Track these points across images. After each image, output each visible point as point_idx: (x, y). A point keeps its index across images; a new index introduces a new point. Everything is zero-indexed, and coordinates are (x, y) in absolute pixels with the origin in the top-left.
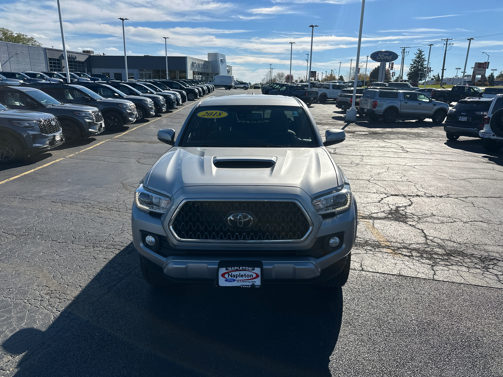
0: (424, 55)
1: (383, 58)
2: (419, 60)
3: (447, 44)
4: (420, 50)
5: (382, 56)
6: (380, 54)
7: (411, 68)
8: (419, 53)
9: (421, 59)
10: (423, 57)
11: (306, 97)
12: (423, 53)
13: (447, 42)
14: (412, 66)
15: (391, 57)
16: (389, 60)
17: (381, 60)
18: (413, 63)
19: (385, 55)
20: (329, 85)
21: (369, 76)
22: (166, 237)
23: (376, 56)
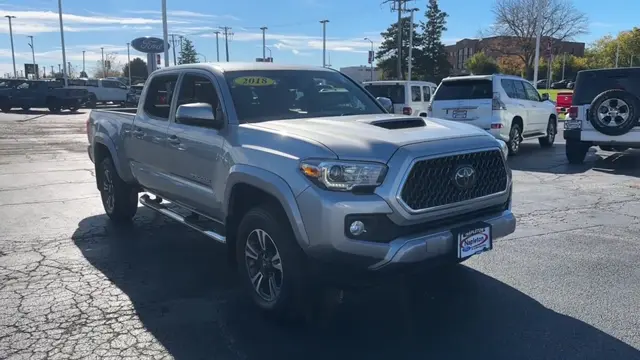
0: (193, 46)
1: (149, 47)
3: (226, 34)
5: (148, 45)
6: (144, 42)
8: (185, 43)
11: (70, 98)
12: (192, 44)
13: (226, 31)
15: (160, 47)
16: (159, 50)
17: (149, 50)
19: (152, 44)
20: (97, 81)
21: (122, 72)
22: (390, 214)
23: (139, 44)
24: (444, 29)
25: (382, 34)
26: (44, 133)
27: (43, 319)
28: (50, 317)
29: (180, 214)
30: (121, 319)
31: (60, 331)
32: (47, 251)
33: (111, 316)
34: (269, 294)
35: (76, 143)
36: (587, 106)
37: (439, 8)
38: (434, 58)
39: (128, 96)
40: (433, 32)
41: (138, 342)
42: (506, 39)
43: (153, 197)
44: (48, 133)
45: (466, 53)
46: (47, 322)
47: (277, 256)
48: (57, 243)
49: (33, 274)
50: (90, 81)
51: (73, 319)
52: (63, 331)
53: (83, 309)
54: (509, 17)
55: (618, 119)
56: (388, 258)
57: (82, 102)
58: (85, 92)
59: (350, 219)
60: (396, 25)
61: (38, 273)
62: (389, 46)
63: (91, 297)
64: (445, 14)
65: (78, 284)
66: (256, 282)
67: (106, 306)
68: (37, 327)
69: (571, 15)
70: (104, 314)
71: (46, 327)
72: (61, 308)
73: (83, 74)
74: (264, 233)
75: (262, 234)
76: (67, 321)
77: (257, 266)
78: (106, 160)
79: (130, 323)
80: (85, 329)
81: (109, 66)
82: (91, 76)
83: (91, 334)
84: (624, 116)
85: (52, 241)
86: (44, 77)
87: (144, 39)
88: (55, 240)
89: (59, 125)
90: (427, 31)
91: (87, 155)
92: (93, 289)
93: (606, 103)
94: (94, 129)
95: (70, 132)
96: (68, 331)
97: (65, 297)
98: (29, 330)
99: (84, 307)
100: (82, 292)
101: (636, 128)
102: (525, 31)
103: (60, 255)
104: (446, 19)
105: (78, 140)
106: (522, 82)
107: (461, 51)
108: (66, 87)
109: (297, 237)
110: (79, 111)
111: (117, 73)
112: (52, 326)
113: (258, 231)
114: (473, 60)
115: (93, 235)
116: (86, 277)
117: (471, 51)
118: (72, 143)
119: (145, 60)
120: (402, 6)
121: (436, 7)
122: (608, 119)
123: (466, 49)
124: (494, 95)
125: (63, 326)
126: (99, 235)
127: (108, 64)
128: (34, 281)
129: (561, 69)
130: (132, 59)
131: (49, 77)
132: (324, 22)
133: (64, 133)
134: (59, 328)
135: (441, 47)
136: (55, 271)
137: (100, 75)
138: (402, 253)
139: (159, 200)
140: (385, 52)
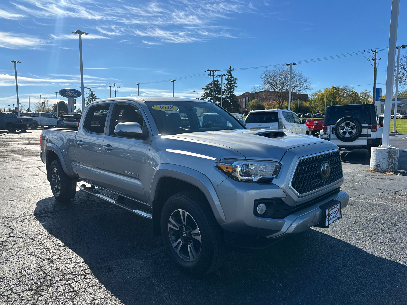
0: (95, 94)
1: (70, 94)
2: (92, 98)
3: (115, 87)
4: (91, 91)
5: (69, 93)
6: (67, 92)
7: (87, 103)
8: (91, 93)
9: (94, 97)
10: (95, 96)
11: (21, 123)
12: (94, 93)
13: (115, 85)
14: (88, 102)
15: (76, 94)
16: (75, 96)
17: (69, 96)
18: (88, 100)
19: (71, 92)
20: (38, 114)
21: (52, 109)
22: (285, 198)
23: (63, 93)
24: (236, 87)
25: (203, 89)
26: (5, 145)
27: (16, 282)
28: (21, 279)
29: (111, 197)
30: (77, 279)
31: (31, 293)
32: (14, 225)
33: (69, 276)
34: (188, 255)
35: (27, 150)
36: (333, 126)
37: (233, 76)
38: (231, 102)
39: (58, 122)
40: (230, 88)
41: (94, 299)
42: (268, 92)
43: (88, 185)
44: (8, 145)
45: (247, 99)
46: (20, 285)
47: (198, 230)
48: (21, 218)
49: (5, 244)
50: (33, 113)
51: (40, 281)
52: (33, 292)
53: (47, 272)
54: (270, 80)
55: (351, 133)
56: (284, 230)
57: (29, 126)
58: (31, 120)
59: (257, 202)
60: (211, 84)
61: (9, 242)
62: (207, 95)
63: (52, 261)
64: (236, 79)
65: (40, 251)
66: (177, 246)
67: (64, 268)
68: (12, 289)
69: (301, 79)
70: (64, 275)
71: (19, 289)
72: (30, 272)
73: (29, 110)
74: (187, 213)
75: (184, 214)
76: (35, 283)
77: (178, 235)
78: (54, 162)
79: (85, 282)
80: (51, 290)
81: (45, 106)
82: (33, 111)
83: (56, 294)
84: (354, 131)
85: (17, 218)
86: (4, 111)
87: (65, 90)
88: (20, 217)
89: (15, 140)
90: (227, 88)
91: (39, 158)
92: (52, 254)
93: (344, 124)
94: (45, 142)
95: (22, 144)
96: (37, 293)
97: (31, 262)
98: (6, 293)
99: (47, 269)
100: (44, 257)
101: (359, 138)
102: (278, 88)
103: (25, 228)
104: (236, 81)
105: (28, 148)
106: (292, 113)
107: (244, 99)
108: (19, 117)
109: (216, 216)
110: (27, 131)
111: (49, 110)
112: (24, 288)
113: (180, 211)
114: (251, 103)
115: (46, 213)
116: (45, 244)
117: (250, 98)
118: (24, 150)
119: (67, 102)
120: (215, 74)
121: (231, 75)
122: (345, 133)
123: (247, 98)
124: (279, 121)
125: (33, 287)
126: (50, 212)
127: (44, 104)
128: (7, 250)
129: (297, 108)
130: (58, 102)
131: (7, 112)
132: (173, 81)
133: (19, 144)
134: (30, 289)
135: (234, 96)
136: (22, 240)
137: (39, 110)
138: (294, 225)
139: (92, 187)
140: (205, 98)
